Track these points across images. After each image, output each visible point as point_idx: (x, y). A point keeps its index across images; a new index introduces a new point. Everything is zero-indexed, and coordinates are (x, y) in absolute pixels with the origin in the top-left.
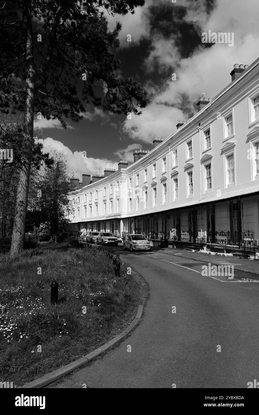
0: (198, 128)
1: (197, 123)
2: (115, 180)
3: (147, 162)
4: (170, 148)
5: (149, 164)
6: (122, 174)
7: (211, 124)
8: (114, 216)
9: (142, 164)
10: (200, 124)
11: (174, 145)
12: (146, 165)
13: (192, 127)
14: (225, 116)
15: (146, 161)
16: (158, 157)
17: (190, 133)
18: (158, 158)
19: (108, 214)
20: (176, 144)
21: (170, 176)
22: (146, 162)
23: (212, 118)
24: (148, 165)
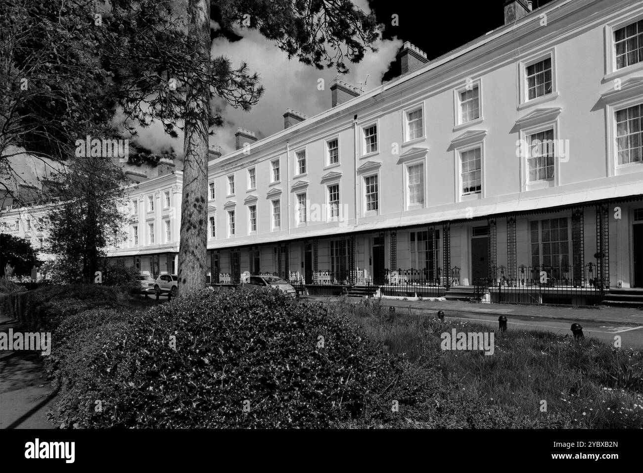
0: (352, 121)
1: (350, 114)
2: (160, 189)
3: (234, 163)
4: (290, 146)
5: (240, 168)
6: (177, 181)
7: (379, 119)
8: (160, 249)
9: (222, 166)
10: (356, 117)
11: (300, 142)
12: (231, 169)
13: (339, 119)
14: (407, 111)
15: (232, 162)
16: (261, 158)
17: (336, 128)
18: (260, 160)
19: (144, 245)
20: (303, 141)
21: (290, 189)
22: (230, 165)
23: (383, 110)
24: (236, 169)
